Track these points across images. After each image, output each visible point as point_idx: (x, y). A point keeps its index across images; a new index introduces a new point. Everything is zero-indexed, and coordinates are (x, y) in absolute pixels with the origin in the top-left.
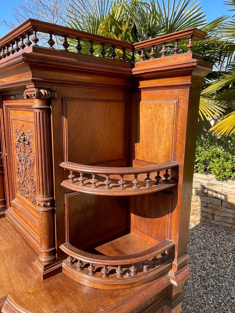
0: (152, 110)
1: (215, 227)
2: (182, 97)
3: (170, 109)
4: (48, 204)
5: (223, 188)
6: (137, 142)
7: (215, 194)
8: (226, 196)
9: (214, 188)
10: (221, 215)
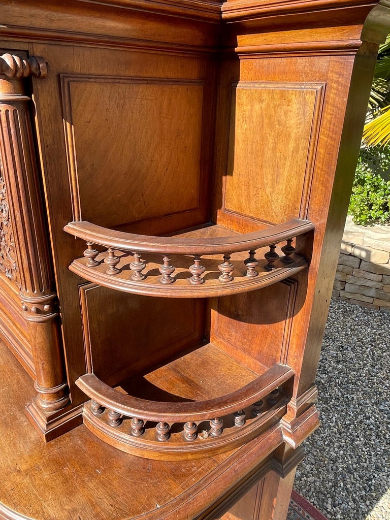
0: (264, 105)
1: (345, 302)
2: (335, 77)
3: (305, 104)
4: (46, 307)
5: (365, 239)
6: (228, 172)
7: (350, 249)
8: (368, 253)
9: (351, 238)
10: (357, 283)
